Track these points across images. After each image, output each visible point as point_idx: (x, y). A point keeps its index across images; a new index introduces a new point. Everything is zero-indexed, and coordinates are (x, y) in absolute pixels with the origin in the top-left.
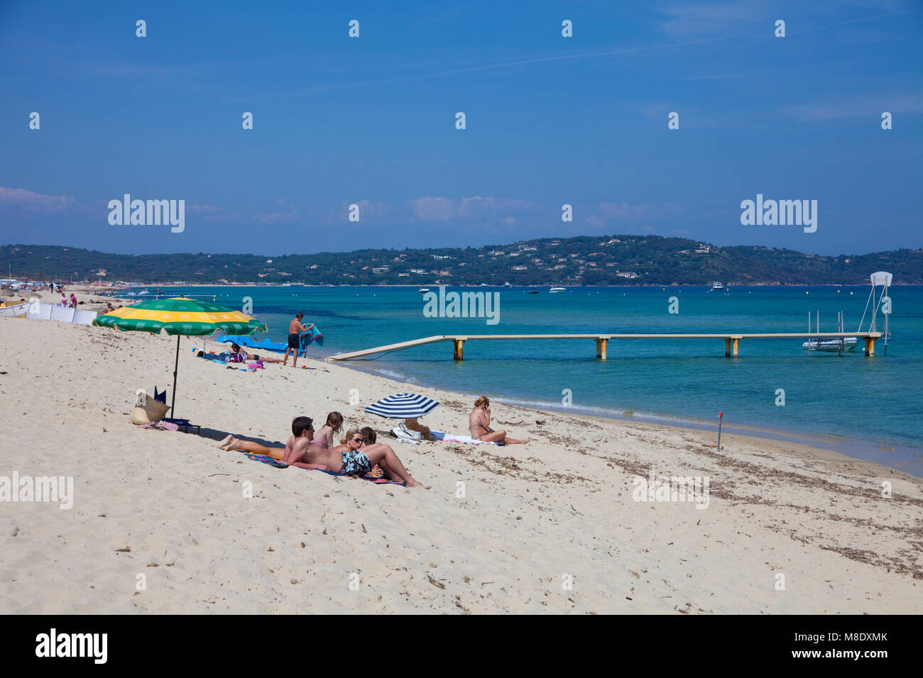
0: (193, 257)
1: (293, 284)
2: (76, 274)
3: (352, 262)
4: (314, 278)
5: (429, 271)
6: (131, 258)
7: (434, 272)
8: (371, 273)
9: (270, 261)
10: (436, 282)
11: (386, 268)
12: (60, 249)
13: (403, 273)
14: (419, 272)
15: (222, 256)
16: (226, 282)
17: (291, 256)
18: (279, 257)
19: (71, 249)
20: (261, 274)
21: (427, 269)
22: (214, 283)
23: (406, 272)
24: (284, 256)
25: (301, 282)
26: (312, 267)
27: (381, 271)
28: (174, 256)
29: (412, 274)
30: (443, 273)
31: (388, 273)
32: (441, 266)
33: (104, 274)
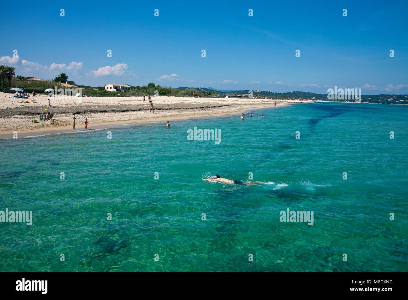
4: (370, 101)
6: (322, 95)
12: (306, 92)
19: (308, 93)
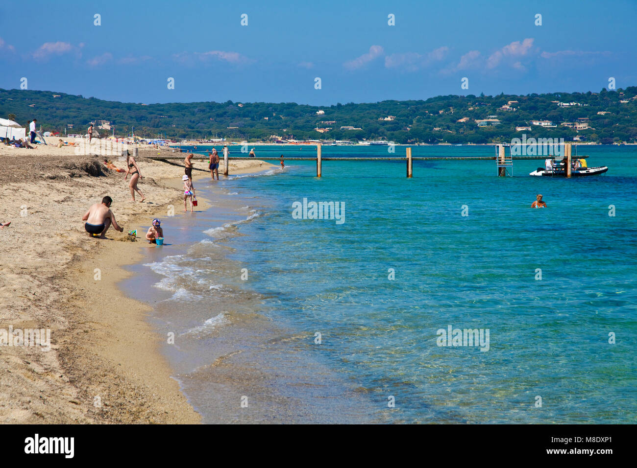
0: (220, 106)
1: (373, 142)
2: (70, 126)
3: (441, 112)
5: (559, 123)
7: (565, 124)
8: (474, 127)
9: (321, 112)
10: (575, 139)
11: (495, 120)
13: (521, 126)
14: (543, 124)
15: (257, 105)
16: (280, 139)
17: (348, 105)
18: (333, 107)
20: (320, 128)
21: (556, 120)
22: (264, 141)
23: (526, 125)
24: (339, 105)
25: (383, 139)
26: (386, 119)
27: (489, 123)
28: (194, 105)
29: (535, 127)
30: (578, 126)
31: (498, 127)
32: (574, 117)
33: (108, 128)
